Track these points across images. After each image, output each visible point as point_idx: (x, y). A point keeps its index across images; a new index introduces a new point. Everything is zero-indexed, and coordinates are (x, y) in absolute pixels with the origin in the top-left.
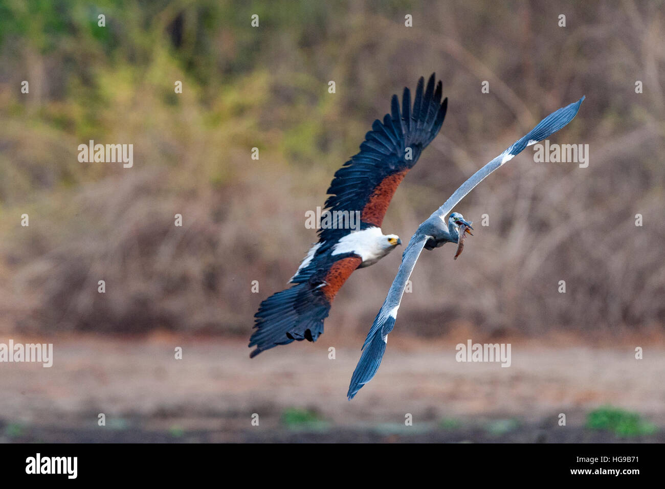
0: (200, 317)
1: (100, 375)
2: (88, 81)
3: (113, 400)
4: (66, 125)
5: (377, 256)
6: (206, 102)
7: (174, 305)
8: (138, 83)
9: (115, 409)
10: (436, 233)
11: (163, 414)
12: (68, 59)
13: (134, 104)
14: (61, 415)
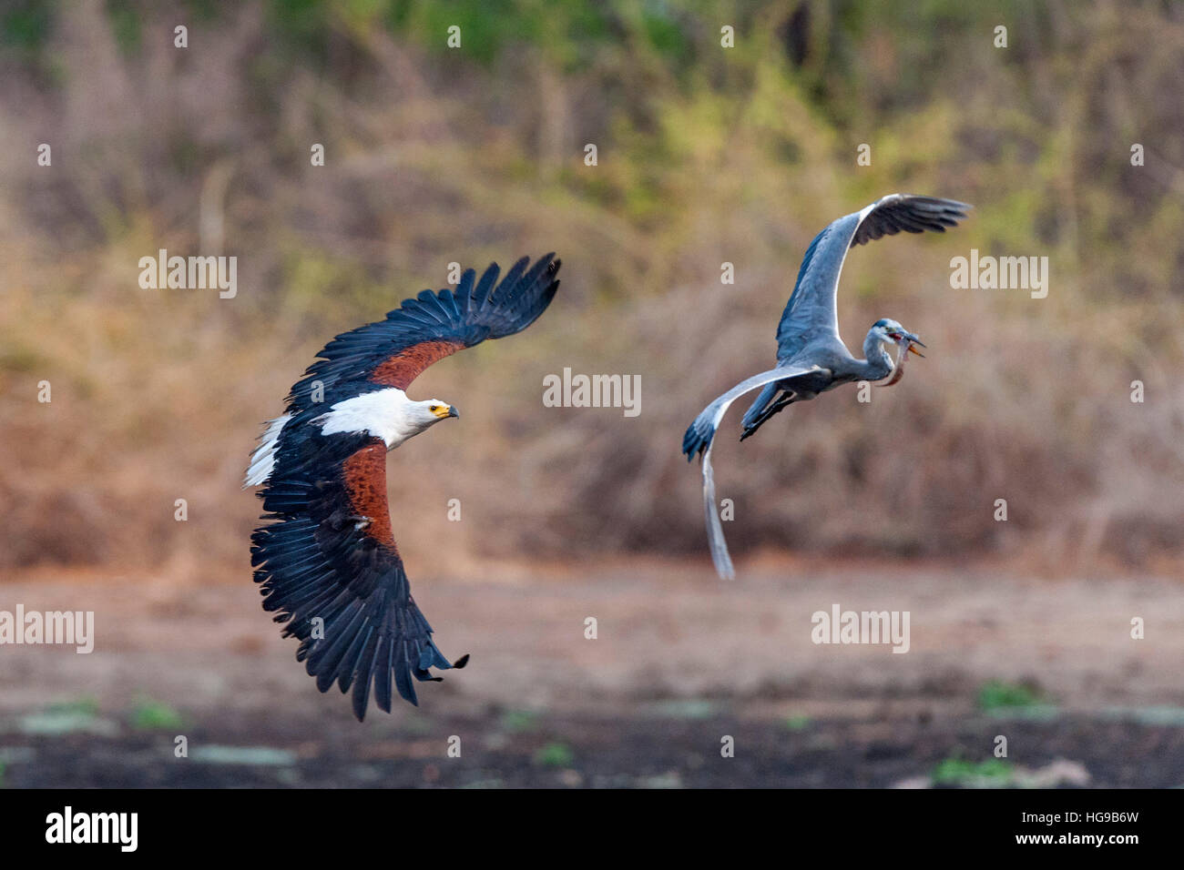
0: (836, 527)
1: (666, 627)
2: (645, 122)
3: (687, 669)
4: (607, 196)
5: (406, 436)
6: (846, 156)
7: (792, 505)
8: (731, 125)
9: (690, 684)
10: (836, 363)
11: (774, 691)
12: (610, 83)
13: (723, 161)
14: (598, 694)
